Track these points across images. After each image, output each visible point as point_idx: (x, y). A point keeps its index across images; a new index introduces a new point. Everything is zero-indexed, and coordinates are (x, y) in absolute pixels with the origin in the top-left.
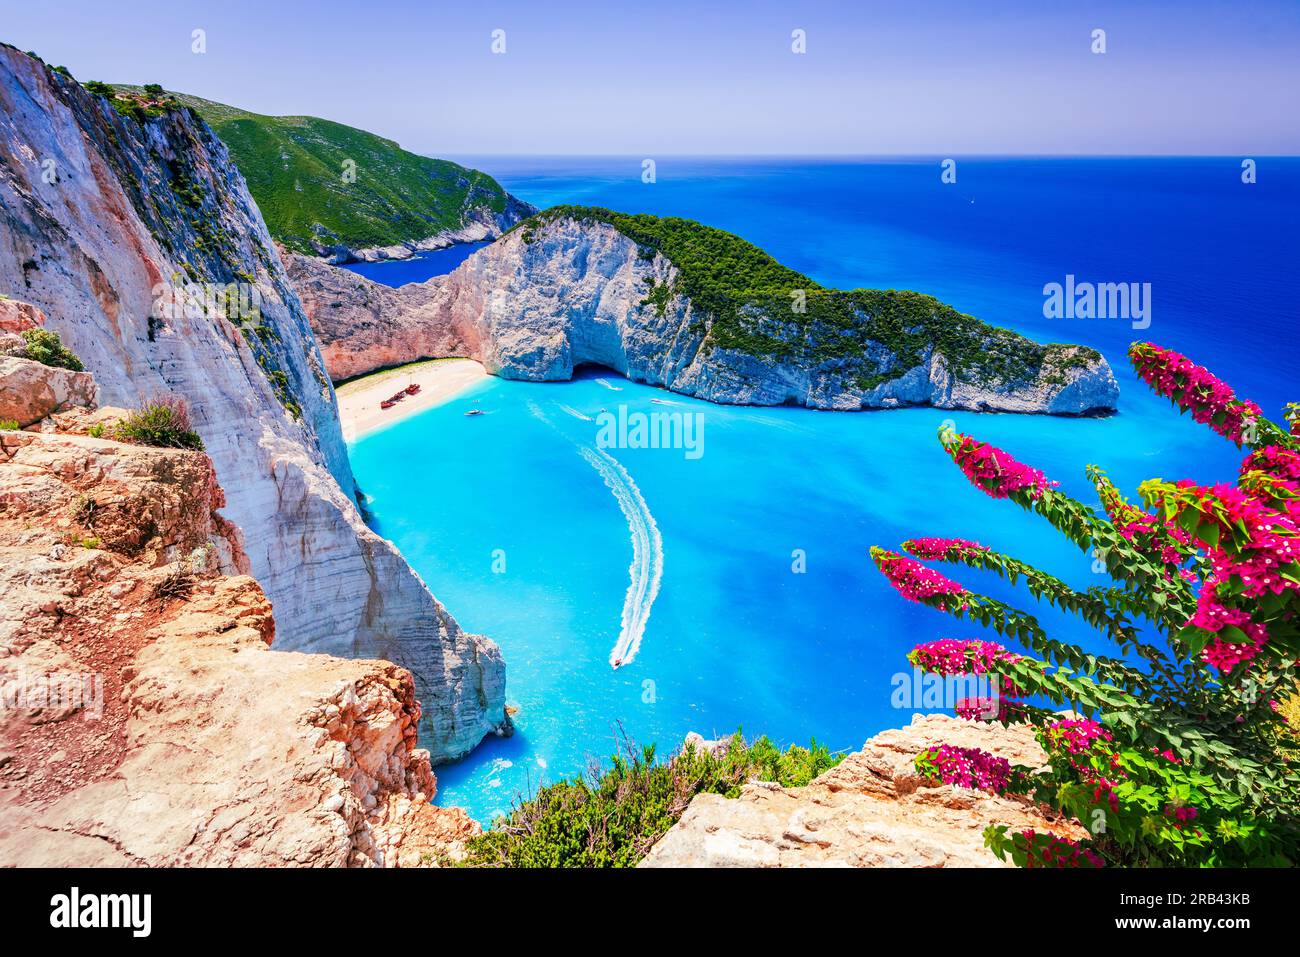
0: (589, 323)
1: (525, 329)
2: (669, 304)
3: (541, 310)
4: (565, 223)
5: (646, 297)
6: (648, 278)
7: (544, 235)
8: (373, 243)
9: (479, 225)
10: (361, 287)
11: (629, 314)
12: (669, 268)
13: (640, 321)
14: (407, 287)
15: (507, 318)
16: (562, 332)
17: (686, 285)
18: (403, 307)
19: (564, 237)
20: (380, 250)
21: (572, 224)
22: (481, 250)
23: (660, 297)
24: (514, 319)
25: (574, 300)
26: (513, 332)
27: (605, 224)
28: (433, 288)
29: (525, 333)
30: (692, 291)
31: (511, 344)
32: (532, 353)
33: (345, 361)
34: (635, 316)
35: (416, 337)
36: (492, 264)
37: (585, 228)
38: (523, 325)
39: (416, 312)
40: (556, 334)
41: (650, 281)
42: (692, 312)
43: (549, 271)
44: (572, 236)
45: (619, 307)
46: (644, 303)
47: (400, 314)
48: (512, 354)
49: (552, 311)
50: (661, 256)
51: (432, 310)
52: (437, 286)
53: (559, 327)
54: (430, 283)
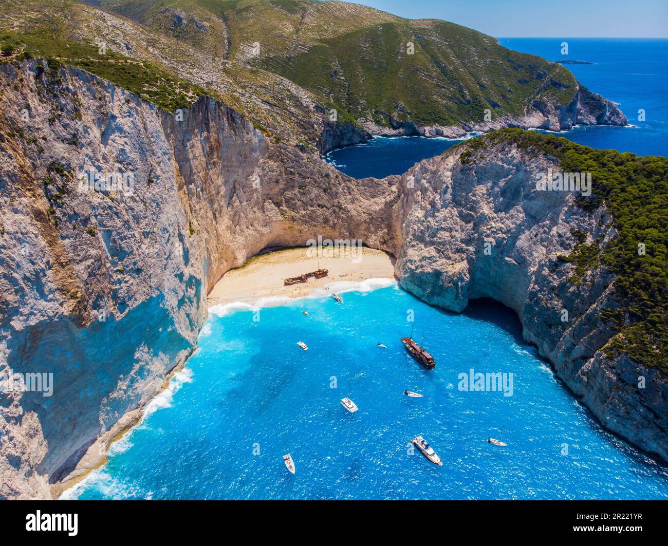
0: (499, 260)
1: (432, 248)
2: (589, 272)
3: (454, 233)
4: (507, 149)
5: (567, 254)
6: (579, 232)
7: (482, 157)
8: (436, 122)
9: (541, 114)
10: (327, 176)
11: (541, 267)
12: (608, 227)
13: (550, 279)
14: (366, 180)
15: (422, 232)
16: (465, 261)
17: (618, 256)
18: (357, 196)
19: (500, 163)
20: (439, 128)
21: (514, 151)
22: (425, 161)
23: (584, 259)
24: (427, 235)
25: (488, 232)
26: (422, 246)
27: (551, 157)
28: (386, 186)
29: (431, 251)
30: (622, 266)
31: (417, 258)
32: (429, 273)
33: (295, 232)
34: (546, 271)
35: (358, 225)
36: (428, 176)
37: (527, 158)
38: (432, 243)
39: (365, 202)
40: (459, 262)
41: (580, 236)
42: (612, 294)
43: (474, 195)
44: (509, 165)
45: (535, 255)
46: (562, 260)
47: (353, 202)
48: (413, 267)
49: (463, 237)
50: (606, 208)
51: (377, 204)
52: (390, 184)
53: (464, 256)
54: (384, 181)
